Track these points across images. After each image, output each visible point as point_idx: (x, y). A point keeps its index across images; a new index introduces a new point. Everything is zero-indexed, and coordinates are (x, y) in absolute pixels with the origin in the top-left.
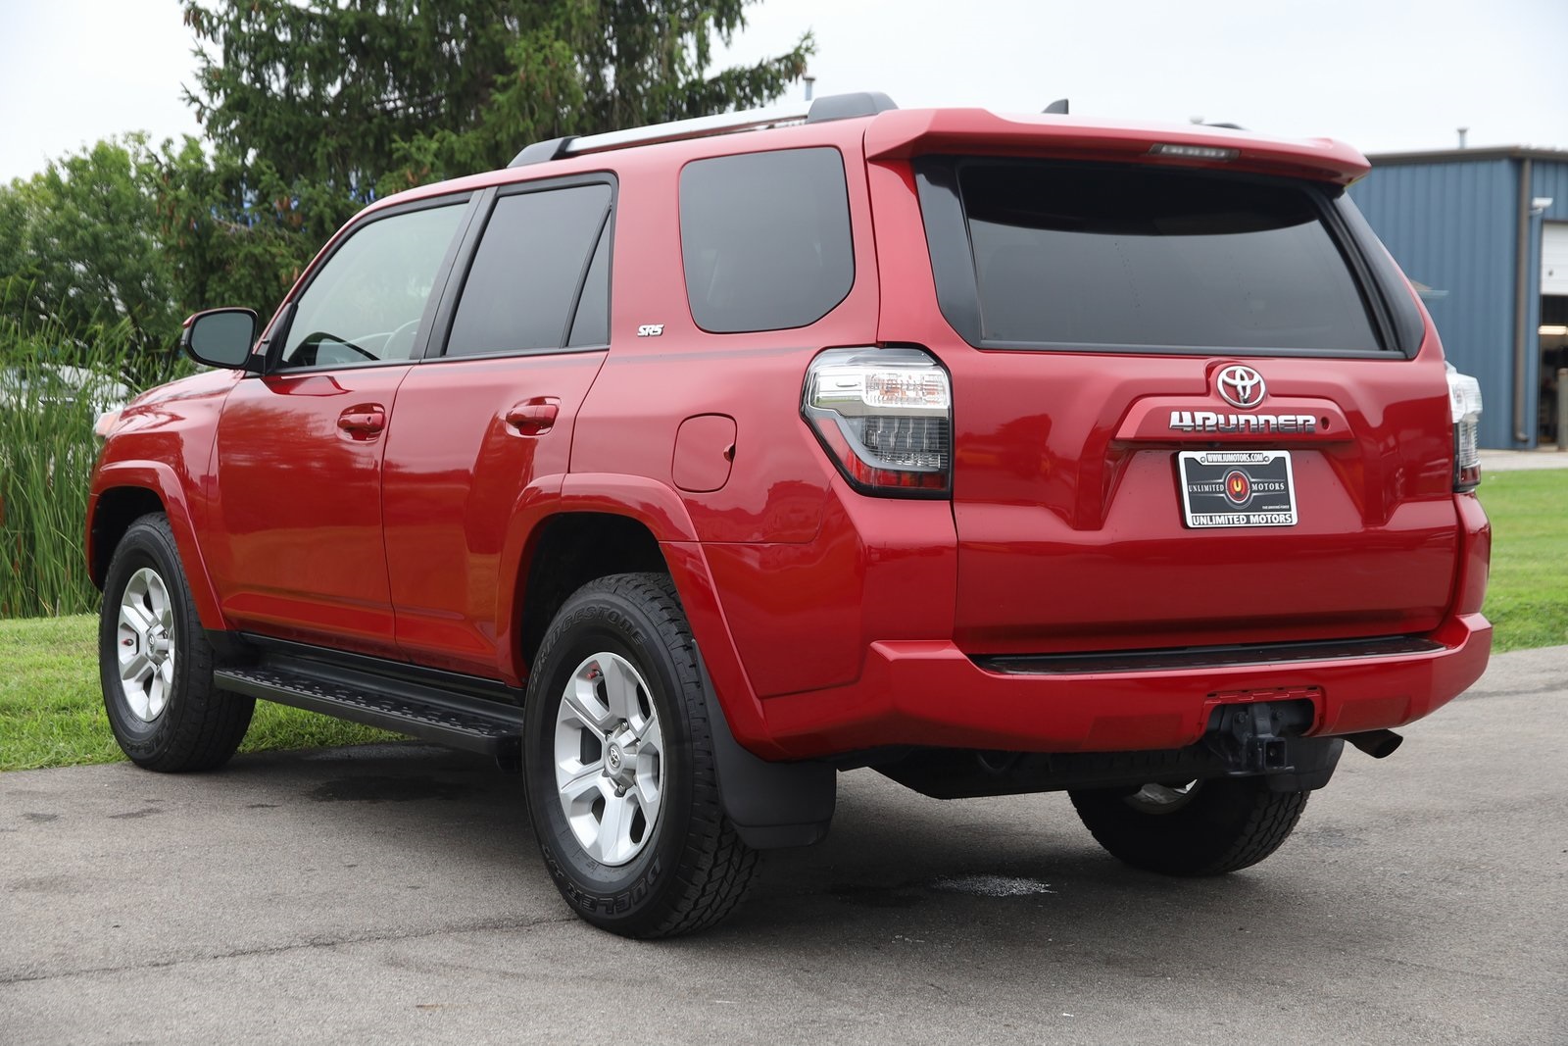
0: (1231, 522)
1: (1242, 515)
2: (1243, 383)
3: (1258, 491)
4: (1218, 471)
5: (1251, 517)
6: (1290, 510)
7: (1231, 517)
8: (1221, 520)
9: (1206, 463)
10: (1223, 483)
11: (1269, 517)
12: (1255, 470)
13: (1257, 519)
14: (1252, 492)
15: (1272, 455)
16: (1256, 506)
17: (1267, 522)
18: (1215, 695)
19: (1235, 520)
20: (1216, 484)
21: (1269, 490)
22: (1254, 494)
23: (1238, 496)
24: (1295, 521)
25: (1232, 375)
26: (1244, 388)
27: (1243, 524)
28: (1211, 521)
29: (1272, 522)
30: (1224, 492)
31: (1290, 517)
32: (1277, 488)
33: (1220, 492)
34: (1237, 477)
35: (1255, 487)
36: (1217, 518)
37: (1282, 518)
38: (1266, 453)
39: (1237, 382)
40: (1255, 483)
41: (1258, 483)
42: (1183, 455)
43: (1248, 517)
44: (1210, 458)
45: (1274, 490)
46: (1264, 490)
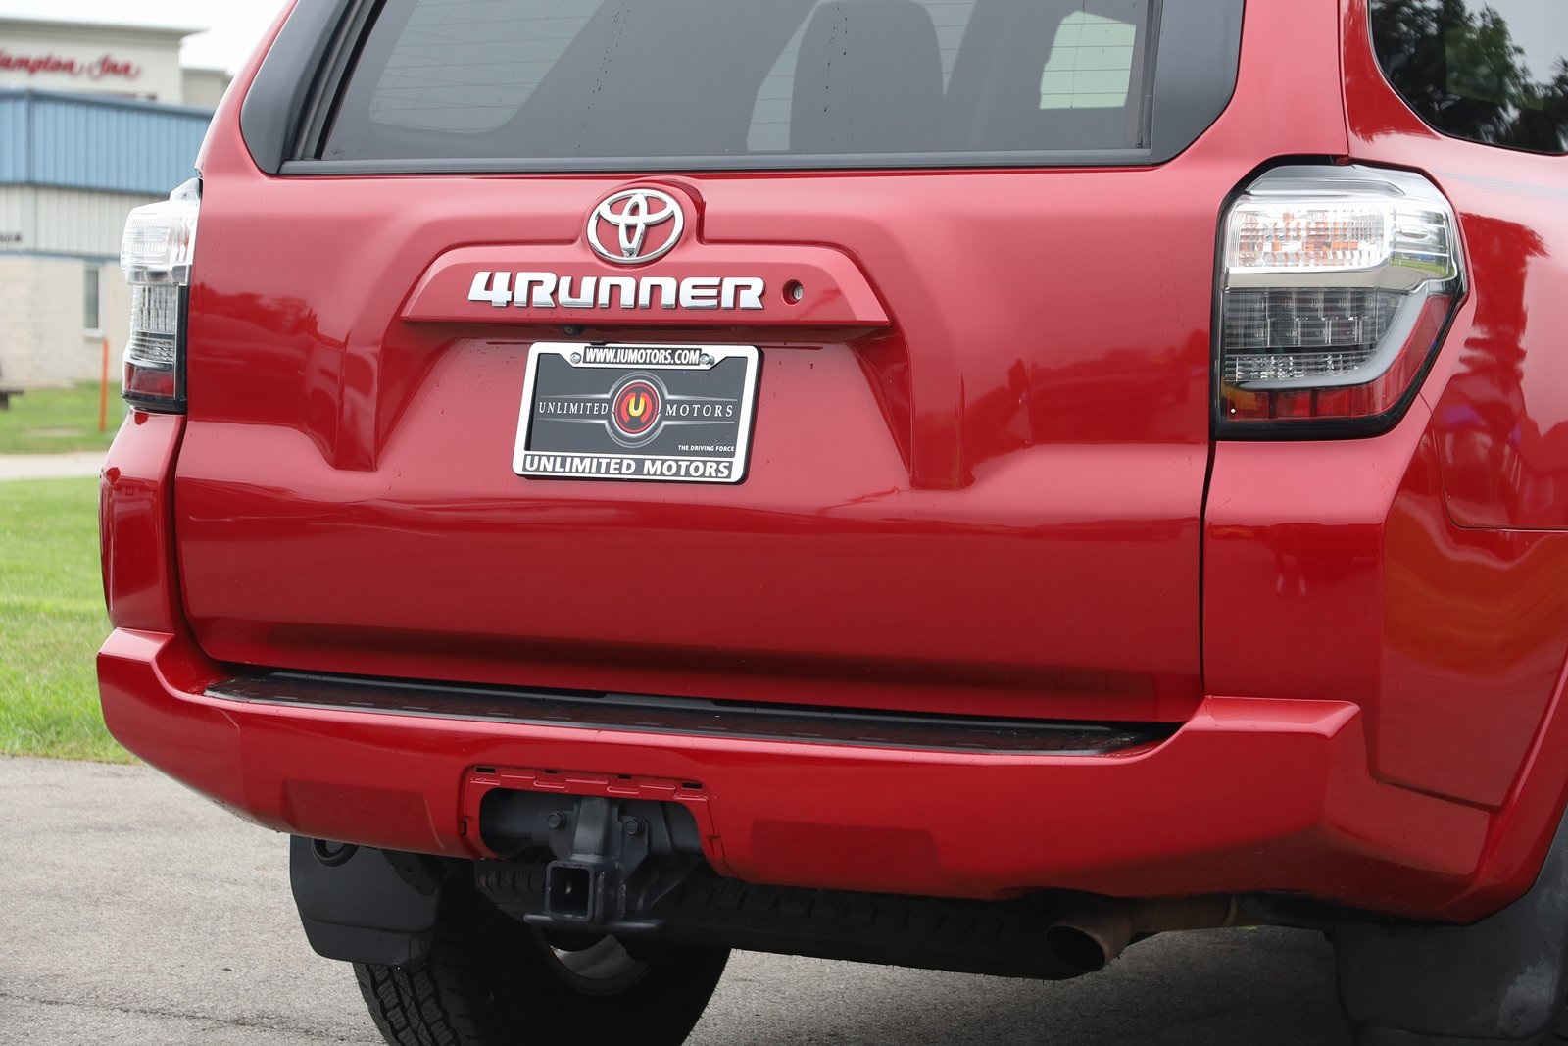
0: (603, 470)
1: (629, 460)
2: (632, 220)
3: (678, 417)
4: (602, 378)
5: (648, 463)
6: (732, 454)
7: (604, 462)
8: (582, 464)
9: (581, 364)
10: (609, 402)
11: (684, 464)
12: (678, 380)
13: (656, 467)
14: (664, 417)
15: (718, 352)
16: (667, 444)
17: (677, 474)
18: (493, 771)
19: (613, 466)
20: (593, 401)
21: (700, 417)
22: (665, 423)
23: (635, 424)
24: (737, 474)
25: (615, 207)
26: (631, 229)
27: (626, 473)
28: (563, 465)
29: (688, 474)
30: (607, 416)
31: (729, 468)
32: (718, 412)
33: (599, 416)
34: (638, 391)
35: (671, 410)
36: (577, 461)
37: (711, 468)
38: (705, 349)
39: (623, 219)
40: (672, 403)
41: (680, 403)
42: (538, 348)
43: (640, 464)
44: (591, 355)
45: (712, 417)
46: (690, 417)
